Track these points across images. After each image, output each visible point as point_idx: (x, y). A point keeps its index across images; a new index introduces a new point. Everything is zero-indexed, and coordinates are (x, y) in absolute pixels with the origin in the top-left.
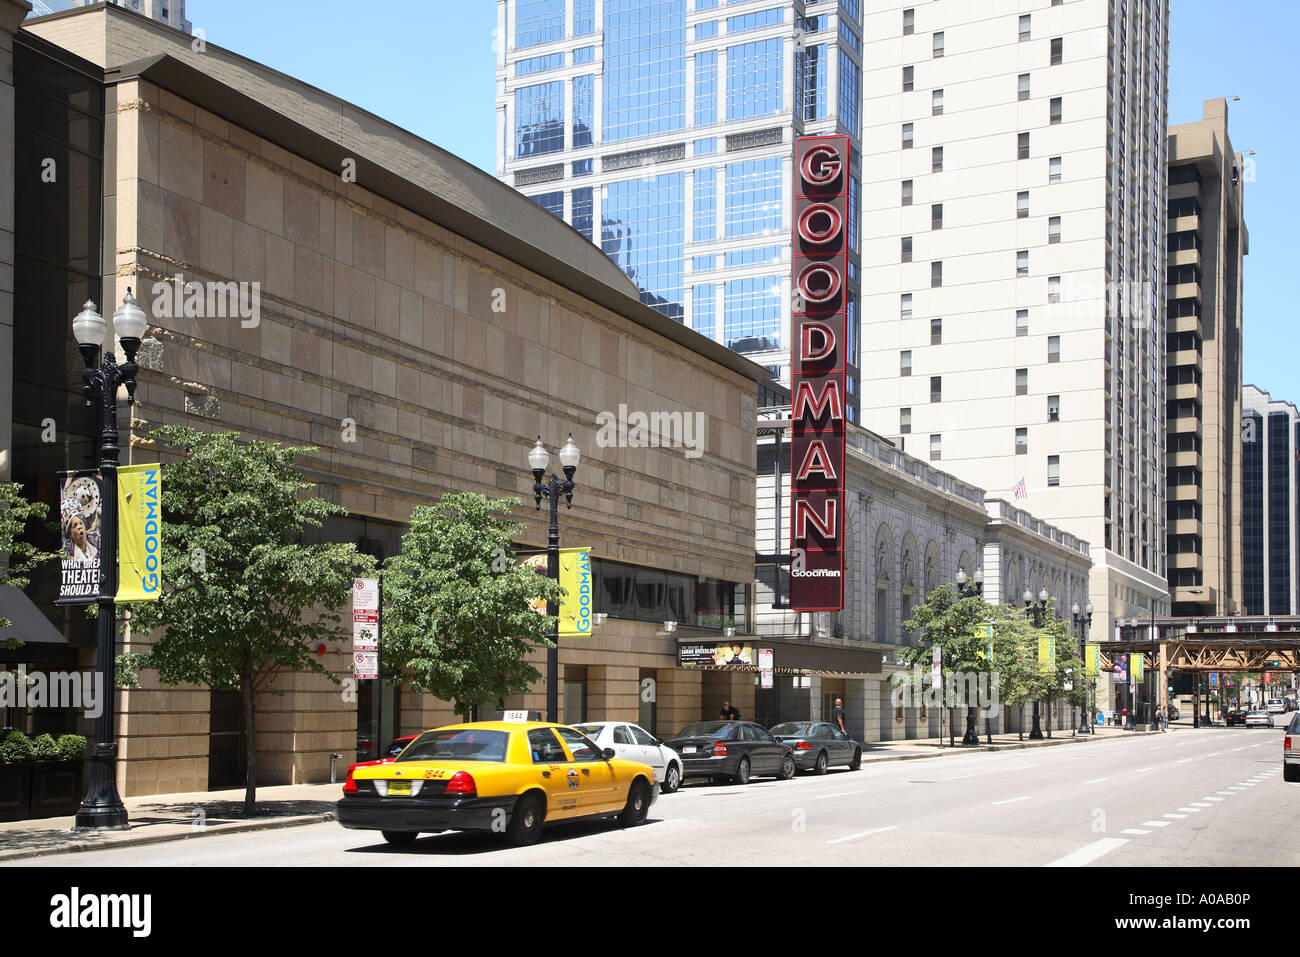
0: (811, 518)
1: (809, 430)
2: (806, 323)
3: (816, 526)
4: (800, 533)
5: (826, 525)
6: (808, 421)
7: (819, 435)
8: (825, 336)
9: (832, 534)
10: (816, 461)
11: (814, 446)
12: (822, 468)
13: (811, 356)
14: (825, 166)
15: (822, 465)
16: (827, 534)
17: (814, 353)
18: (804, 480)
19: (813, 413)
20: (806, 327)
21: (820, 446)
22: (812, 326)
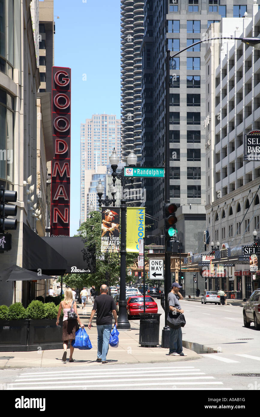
0: (59, 215)
1: (58, 181)
2: (57, 139)
3: (61, 218)
4: (55, 221)
5: (65, 218)
6: (58, 177)
7: (61, 183)
8: (64, 145)
9: (67, 221)
10: (61, 193)
11: (60, 187)
12: (63, 196)
13: (59, 152)
14: (64, 79)
15: (63, 195)
16: (65, 221)
17: (60, 151)
18: (56, 200)
19: (60, 174)
20: (57, 141)
21: (62, 187)
22: (59, 141)
